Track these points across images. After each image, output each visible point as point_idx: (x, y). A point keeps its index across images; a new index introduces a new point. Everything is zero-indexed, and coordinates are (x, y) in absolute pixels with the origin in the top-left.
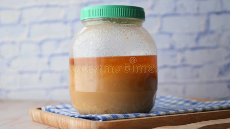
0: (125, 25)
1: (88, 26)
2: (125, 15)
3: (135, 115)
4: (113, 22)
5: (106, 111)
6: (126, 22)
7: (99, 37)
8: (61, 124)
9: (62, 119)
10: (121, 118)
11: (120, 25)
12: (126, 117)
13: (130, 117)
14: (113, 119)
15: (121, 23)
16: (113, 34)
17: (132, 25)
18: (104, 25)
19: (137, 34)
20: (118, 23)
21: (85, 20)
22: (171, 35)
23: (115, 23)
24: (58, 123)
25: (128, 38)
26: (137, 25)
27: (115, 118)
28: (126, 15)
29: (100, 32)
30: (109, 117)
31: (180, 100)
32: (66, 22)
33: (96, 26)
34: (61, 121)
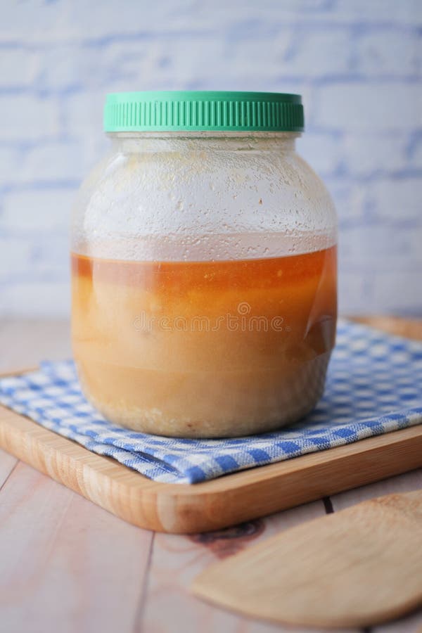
2: (251, 124)
3: (287, 452)
5: (190, 426)
7: (169, 195)
8: (55, 468)
9: (59, 458)
10: (246, 466)
12: (261, 463)
13: (273, 460)
14: (221, 471)
18: (183, 156)
19: (287, 183)
22: (337, 134)
24: (43, 463)
25: (261, 201)
27: (230, 470)
28: (254, 124)
29: (171, 180)
30: (210, 470)
31: (377, 342)
32: (43, 94)
33: (157, 156)
34: (54, 460)
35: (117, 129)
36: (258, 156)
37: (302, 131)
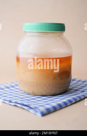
35: (26, 31)
36: (49, 36)
37: (65, 31)
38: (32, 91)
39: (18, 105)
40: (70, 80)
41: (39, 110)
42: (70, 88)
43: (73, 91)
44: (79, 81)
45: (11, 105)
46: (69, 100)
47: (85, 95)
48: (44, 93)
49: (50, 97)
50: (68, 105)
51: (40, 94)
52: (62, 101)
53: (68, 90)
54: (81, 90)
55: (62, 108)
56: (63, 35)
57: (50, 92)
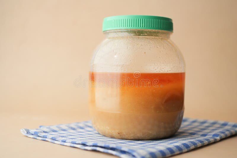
0: (145, 38)
1: (109, 38)
4: (132, 34)
6: (146, 35)
11: (139, 37)
15: (140, 35)
16: (128, 48)
17: (153, 37)
20: (136, 35)
21: (108, 32)
23: (134, 35)
26: (161, 38)
38: (118, 131)
39: (98, 149)
40: (181, 116)
41: (139, 154)
42: (180, 130)
43: (187, 134)
44: (194, 122)
45: (87, 150)
46: (184, 143)
47: (209, 139)
48: (139, 135)
49: (149, 141)
50: (184, 151)
51: (132, 136)
52: (174, 145)
53: (176, 134)
54: (201, 133)
55: (174, 154)
56: (170, 37)
57: (150, 132)
